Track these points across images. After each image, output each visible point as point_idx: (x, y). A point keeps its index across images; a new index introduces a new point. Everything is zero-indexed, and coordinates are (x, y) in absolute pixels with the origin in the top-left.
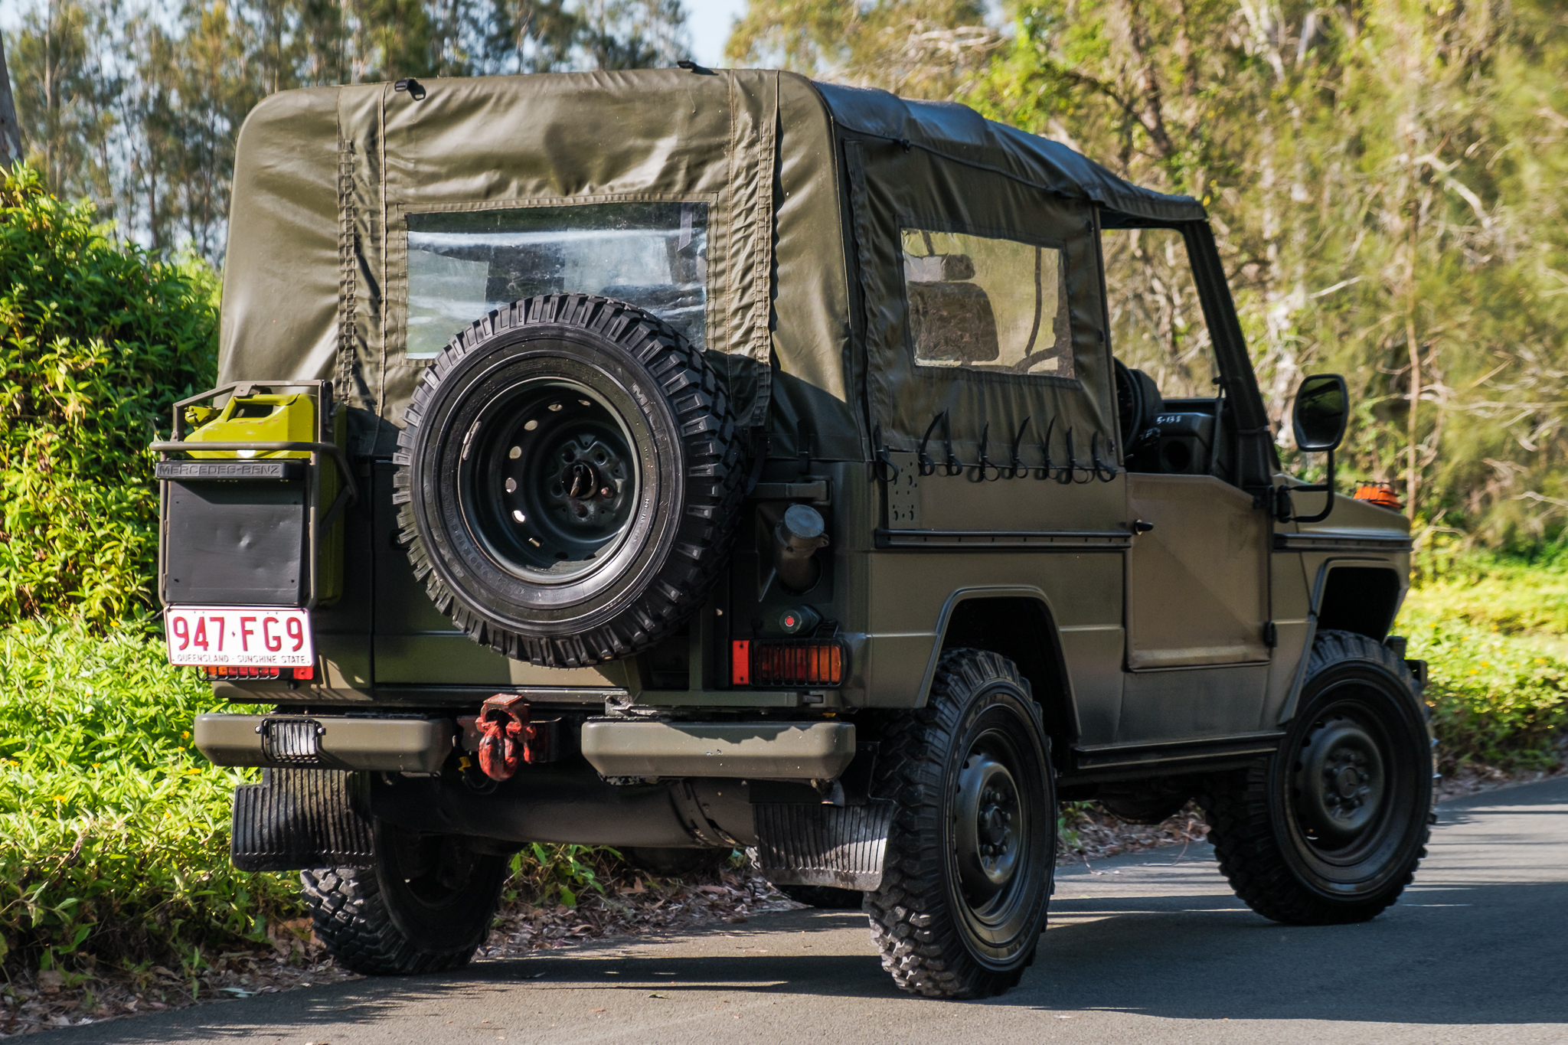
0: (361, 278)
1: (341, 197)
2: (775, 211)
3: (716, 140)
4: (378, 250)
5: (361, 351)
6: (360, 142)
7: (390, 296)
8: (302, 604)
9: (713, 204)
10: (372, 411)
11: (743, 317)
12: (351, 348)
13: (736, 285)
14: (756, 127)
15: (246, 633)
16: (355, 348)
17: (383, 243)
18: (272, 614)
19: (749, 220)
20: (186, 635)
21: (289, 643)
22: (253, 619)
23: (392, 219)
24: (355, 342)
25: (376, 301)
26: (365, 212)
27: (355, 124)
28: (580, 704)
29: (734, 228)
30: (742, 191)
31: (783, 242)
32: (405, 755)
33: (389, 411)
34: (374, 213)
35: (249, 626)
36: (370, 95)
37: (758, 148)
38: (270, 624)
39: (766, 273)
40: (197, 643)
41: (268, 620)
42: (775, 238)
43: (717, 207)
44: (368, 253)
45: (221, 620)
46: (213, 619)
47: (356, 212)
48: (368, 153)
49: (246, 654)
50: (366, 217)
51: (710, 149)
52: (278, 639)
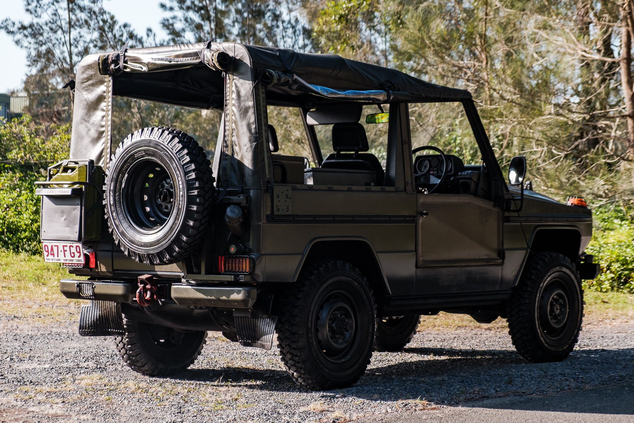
8: (80, 241)
15: (65, 251)
18: (71, 244)
20: (48, 251)
21: (77, 255)
22: (66, 246)
35: (65, 248)
38: (71, 248)
40: (51, 254)
41: (70, 246)
45: (57, 246)
49: (65, 258)
52: (74, 253)
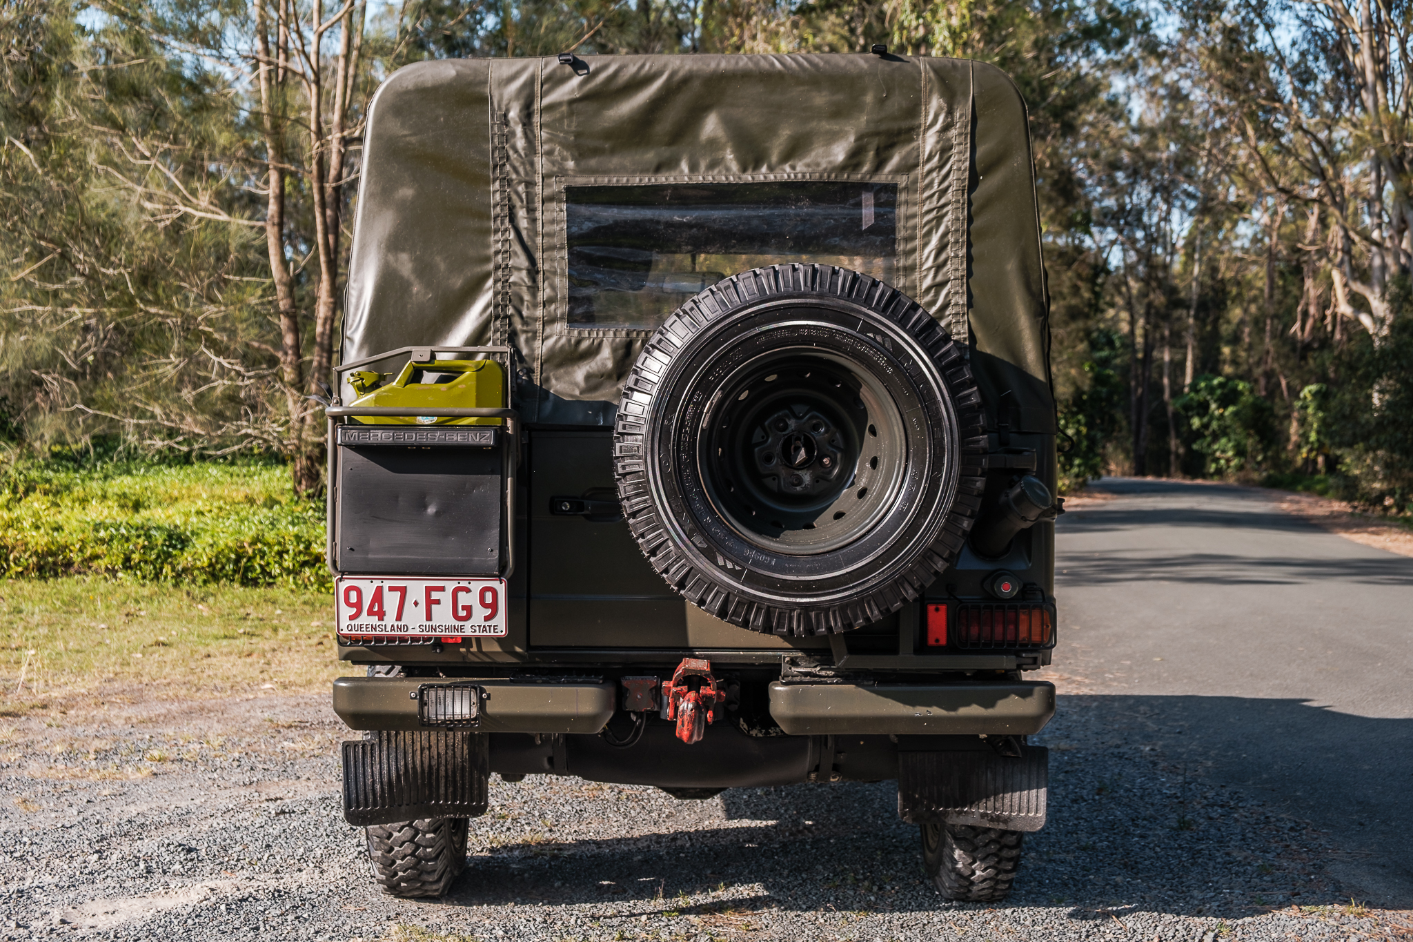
0: (517, 248)
1: (495, 167)
2: (970, 192)
3: (904, 124)
4: (533, 221)
5: (517, 320)
6: (513, 114)
7: (546, 267)
8: (501, 573)
9: (904, 185)
10: (531, 380)
11: (937, 295)
12: (506, 316)
13: (930, 263)
14: (950, 112)
15: (430, 602)
16: (510, 317)
17: (538, 214)
18: (463, 584)
19: (943, 201)
20: (358, 606)
21: (480, 613)
22: (441, 588)
23: (547, 192)
24: (511, 311)
25: (533, 271)
26: (520, 183)
27: (507, 97)
28: (753, 665)
29: (925, 208)
30: (935, 174)
31: (977, 223)
32: (579, 718)
33: (547, 380)
34: (530, 184)
35: (435, 595)
36: (524, 69)
37: (953, 132)
38: (461, 595)
39: (962, 252)
40: (371, 613)
41: (457, 590)
42: (970, 219)
43: (906, 188)
44: (523, 224)
45: (403, 590)
46: (391, 589)
47: (510, 182)
48: (524, 125)
49: (428, 623)
50: (521, 188)
51: (900, 132)
52: (468, 609)
